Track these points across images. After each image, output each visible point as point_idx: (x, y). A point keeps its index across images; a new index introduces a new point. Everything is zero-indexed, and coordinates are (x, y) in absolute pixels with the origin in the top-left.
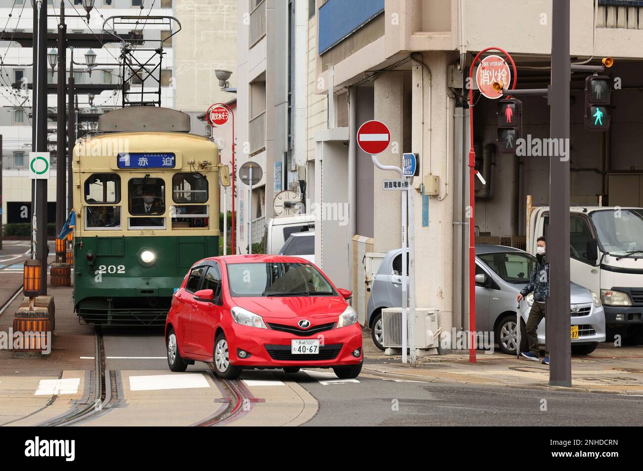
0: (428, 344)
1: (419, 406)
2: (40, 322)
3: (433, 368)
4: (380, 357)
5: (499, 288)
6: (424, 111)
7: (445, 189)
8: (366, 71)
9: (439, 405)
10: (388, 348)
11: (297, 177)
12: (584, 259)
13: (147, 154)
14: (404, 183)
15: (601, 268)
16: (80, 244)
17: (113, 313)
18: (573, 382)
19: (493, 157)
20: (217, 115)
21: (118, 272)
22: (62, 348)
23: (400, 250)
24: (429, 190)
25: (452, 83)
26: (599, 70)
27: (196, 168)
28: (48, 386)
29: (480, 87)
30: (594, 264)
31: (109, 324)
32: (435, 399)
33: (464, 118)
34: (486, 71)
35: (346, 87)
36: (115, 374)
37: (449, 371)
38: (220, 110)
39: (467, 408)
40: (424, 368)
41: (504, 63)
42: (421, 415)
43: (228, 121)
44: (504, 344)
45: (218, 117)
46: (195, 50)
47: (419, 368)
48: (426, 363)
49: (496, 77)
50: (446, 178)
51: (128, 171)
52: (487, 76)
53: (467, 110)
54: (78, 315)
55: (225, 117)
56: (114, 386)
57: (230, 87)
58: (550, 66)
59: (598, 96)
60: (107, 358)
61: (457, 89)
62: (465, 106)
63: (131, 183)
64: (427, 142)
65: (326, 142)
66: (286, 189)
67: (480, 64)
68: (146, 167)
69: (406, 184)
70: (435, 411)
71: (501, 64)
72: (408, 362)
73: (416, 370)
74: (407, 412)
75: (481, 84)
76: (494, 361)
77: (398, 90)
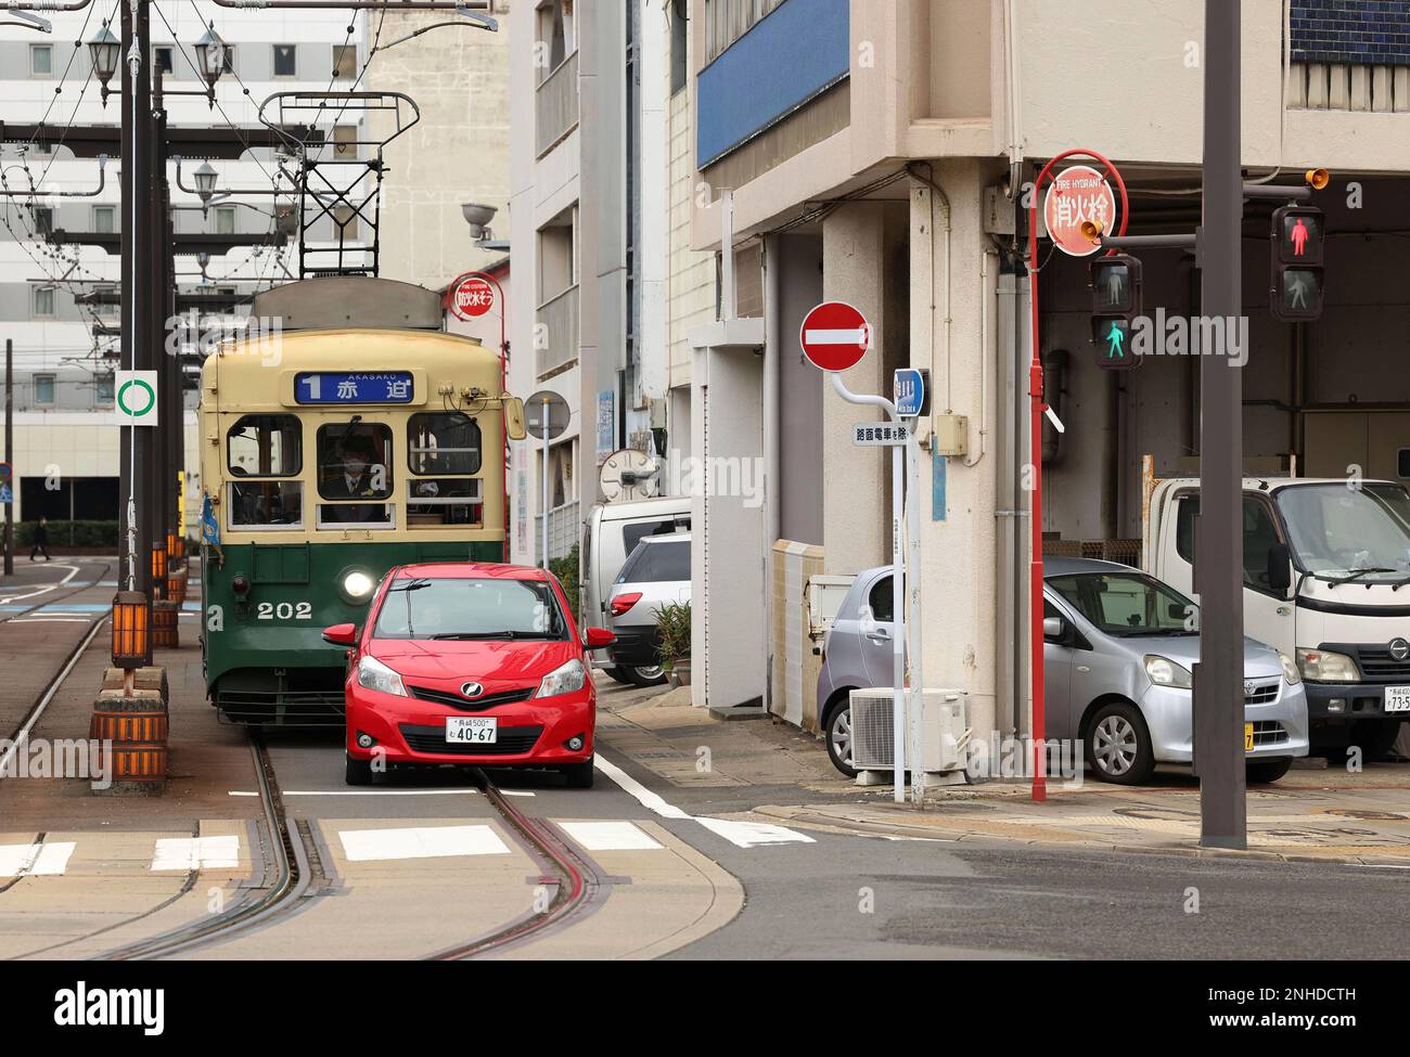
0: (945, 764)
1: (952, 889)
2: (147, 720)
3: (959, 812)
4: (847, 790)
5: (1089, 647)
6: (936, 282)
7: (980, 444)
8: (807, 202)
9: (993, 888)
10: (862, 771)
11: (649, 422)
12: (1262, 585)
13: (355, 374)
14: (897, 430)
15: (1297, 605)
16: (218, 559)
17: (287, 700)
18: (1250, 840)
19: (1063, 378)
20: (468, 295)
21: (298, 617)
22: (188, 774)
23: (889, 567)
24: (947, 445)
25: (993, 224)
26: (1299, 195)
27: (456, 403)
28: (175, 852)
29: (1052, 231)
30: (1283, 598)
31: (279, 723)
32: (981, 876)
33: (1018, 296)
34: (1064, 198)
35: (757, 235)
36: (308, 827)
37: (993, 819)
38: (475, 286)
39: (1051, 894)
40: (942, 812)
41: (1102, 181)
42: (961, 909)
43: (491, 309)
44: (1102, 762)
45: (471, 300)
46: (410, 166)
47: (931, 811)
48: (944, 803)
49: (1086, 212)
50: (981, 421)
51: (315, 410)
52: (1066, 209)
53: (1023, 279)
54: (213, 705)
55: (486, 301)
56: (311, 852)
57: (493, 239)
58: (1201, 186)
59: (1299, 248)
60: (285, 793)
61: (1004, 237)
62: (1021, 272)
63: (323, 433)
64: (942, 346)
65: (714, 349)
66: (623, 446)
67: (1053, 184)
68: (353, 401)
69: (902, 432)
70: (988, 900)
71: (1095, 183)
72: (908, 800)
73: (924, 816)
74: (930, 902)
75: (1055, 225)
76: (1082, 796)
77: (873, 240)
